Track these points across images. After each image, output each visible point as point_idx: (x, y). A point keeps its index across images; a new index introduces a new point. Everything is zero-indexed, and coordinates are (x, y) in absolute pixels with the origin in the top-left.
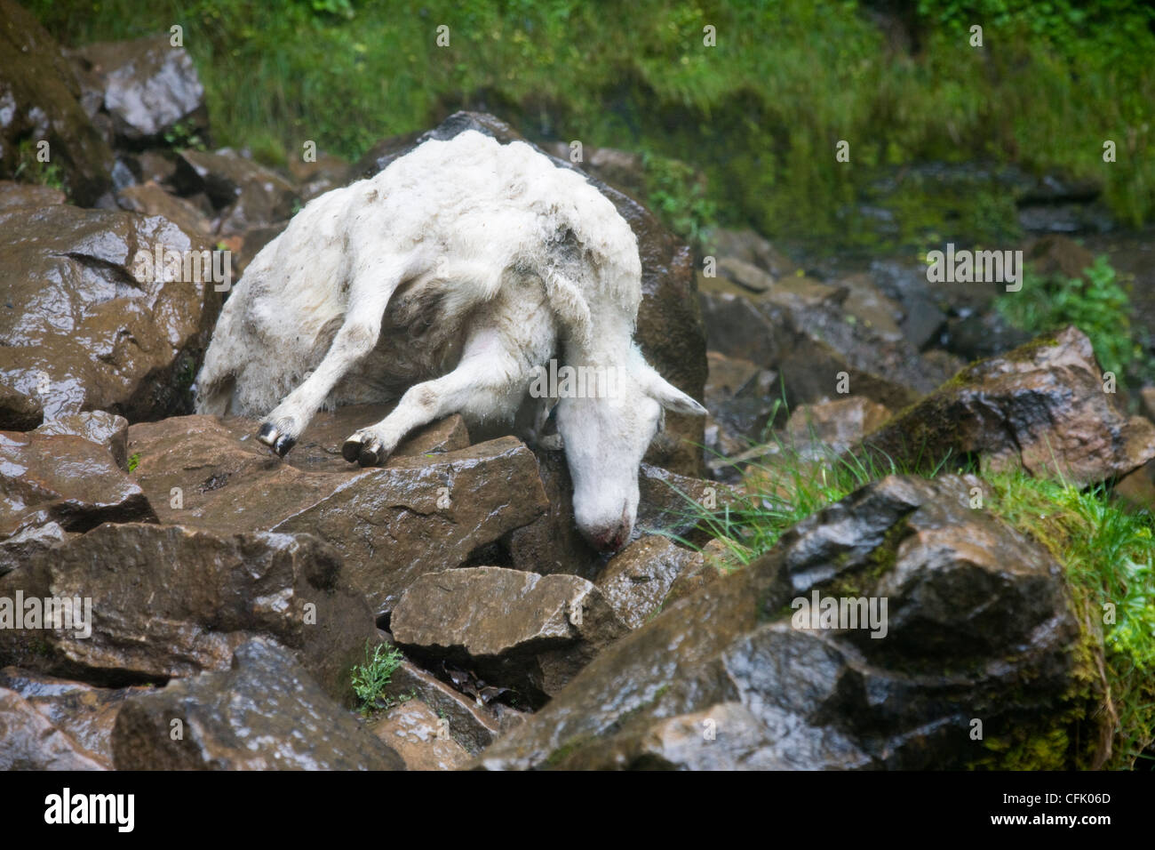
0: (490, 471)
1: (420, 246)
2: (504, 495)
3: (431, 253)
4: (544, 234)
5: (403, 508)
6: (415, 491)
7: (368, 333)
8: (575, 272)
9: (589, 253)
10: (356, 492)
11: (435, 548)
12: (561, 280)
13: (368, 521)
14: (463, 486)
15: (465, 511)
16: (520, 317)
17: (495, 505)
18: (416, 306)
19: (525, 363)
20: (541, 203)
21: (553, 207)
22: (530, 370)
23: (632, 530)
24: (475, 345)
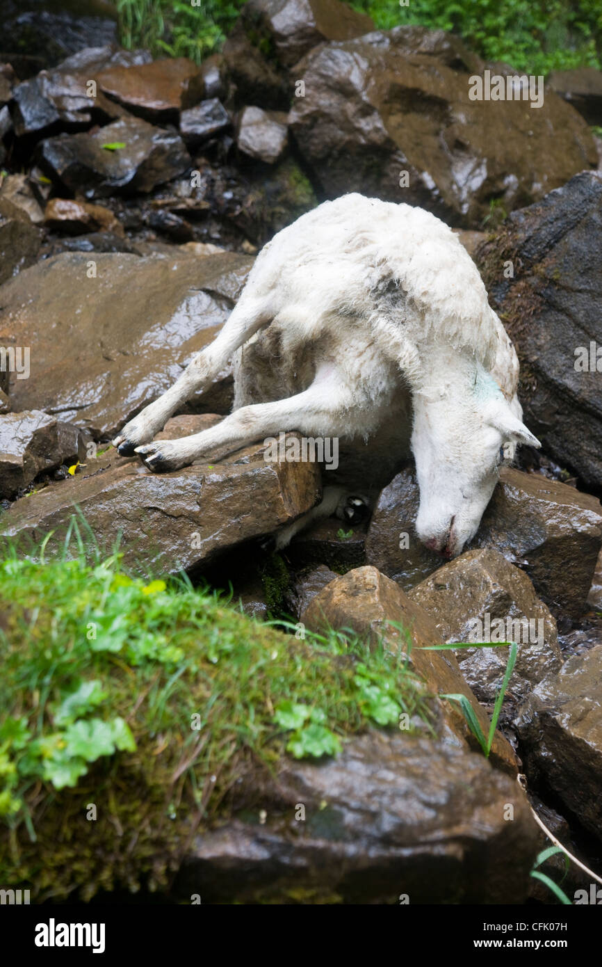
0: (235, 485)
1: (273, 292)
2: (246, 507)
3: (280, 297)
4: (368, 283)
5: (156, 509)
6: (169, 496)
7: (208, 363)
8: (399, 316)
9: (412, 301)
10: (119, 493)
11: (180, 545)
12: (382, 323)
13: (124, 517)
14: (211, 496)
15: (210, 517)
16: (351, 354)
17: (237, 514)
18: (267, 342)
19: (359, 393)
20: (372, 256)
21: (384, 261)
22: (363, 399)
23: (461, 542)
24: (319, 376)
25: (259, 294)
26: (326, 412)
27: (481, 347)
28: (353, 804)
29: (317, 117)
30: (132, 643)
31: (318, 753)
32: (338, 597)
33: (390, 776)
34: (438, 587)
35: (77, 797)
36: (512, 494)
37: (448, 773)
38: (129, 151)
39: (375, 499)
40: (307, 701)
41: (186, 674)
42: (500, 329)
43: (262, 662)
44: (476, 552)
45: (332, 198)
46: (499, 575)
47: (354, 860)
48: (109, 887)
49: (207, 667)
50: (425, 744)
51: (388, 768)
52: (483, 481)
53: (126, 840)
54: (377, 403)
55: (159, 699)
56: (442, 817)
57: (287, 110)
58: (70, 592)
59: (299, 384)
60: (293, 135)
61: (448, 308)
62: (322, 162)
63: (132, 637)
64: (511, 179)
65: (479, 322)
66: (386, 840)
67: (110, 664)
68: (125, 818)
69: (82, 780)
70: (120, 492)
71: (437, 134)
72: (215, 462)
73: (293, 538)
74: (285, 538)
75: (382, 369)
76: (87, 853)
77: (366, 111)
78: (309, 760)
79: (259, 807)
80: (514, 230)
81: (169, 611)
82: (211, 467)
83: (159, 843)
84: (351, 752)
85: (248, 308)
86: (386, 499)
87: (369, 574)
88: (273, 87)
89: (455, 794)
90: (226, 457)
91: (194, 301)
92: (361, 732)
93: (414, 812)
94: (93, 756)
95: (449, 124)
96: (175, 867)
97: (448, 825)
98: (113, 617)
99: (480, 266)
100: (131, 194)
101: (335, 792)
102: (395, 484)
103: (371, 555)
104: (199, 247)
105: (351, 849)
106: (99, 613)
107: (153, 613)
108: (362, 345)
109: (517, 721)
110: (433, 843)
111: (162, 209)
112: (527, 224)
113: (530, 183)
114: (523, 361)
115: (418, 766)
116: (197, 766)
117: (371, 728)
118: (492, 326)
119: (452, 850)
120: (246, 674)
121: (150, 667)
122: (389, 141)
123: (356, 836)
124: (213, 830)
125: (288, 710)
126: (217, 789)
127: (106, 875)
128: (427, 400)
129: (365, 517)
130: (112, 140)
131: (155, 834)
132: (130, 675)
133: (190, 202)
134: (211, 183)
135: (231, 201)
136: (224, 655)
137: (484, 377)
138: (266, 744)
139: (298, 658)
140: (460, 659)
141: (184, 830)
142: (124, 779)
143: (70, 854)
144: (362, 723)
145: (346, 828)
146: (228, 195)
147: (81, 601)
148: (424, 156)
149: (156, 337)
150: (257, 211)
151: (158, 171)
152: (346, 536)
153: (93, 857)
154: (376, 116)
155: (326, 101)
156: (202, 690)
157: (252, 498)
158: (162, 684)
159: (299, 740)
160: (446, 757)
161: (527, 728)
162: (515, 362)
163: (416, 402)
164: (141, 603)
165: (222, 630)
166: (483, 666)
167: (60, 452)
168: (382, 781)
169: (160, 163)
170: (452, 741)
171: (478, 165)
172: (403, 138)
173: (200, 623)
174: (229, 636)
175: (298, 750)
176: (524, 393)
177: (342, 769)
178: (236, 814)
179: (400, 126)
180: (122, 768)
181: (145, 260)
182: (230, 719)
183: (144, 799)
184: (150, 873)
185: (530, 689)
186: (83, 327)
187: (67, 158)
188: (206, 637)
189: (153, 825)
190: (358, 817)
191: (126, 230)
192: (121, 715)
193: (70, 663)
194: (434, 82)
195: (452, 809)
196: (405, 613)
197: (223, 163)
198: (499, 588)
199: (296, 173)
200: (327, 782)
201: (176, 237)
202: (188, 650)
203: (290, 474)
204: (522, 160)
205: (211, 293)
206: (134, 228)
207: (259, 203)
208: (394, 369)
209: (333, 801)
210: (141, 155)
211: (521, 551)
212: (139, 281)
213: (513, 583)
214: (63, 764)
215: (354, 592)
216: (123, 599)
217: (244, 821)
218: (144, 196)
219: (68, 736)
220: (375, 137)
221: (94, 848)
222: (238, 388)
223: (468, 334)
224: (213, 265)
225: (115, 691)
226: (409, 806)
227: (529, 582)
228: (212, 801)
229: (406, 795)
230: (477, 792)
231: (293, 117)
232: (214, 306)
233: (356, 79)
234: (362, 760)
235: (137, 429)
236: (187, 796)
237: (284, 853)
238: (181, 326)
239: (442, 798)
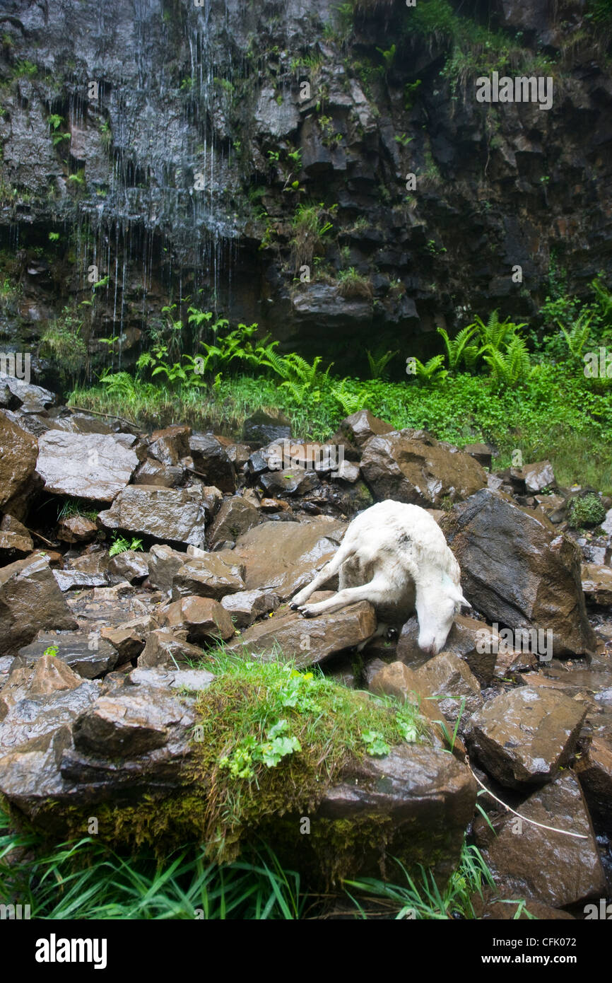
0: (340, 624)
1: (356, 541)
2: (345, 634)
3: (359, 543)
4: (396, 537)
6: (312, 628)
8: (410, 551)
9: (415, 545)
12: (402, 554)
14: (330, 629)
15: (329, 638)
16: (389, 567)
17: (341, 637)
18: (353, 562)
19: (393, 584)
20: (397, 526)
21: (402, 528)
22: (395, 586)
23: (438, 649)
24: (376, 576)
25: (349, 542)
26: (379, 592)
27: (445, 564)
28: (396, 777)
29: (371, 464)
30: (300, 703)
31: (380, 753)
32: (386, 676)
33: (412, 764)
34: (428, 669)
35: (277, 770)
36: (460, 627)
37: (438, 762)
38: (295, 479)
39: (400, 629)
40: (375, 729)
41: (323, 717)
42: (452, 555)
43: (355, 712)
44: (444, 653)
45: (380, 502)
46: (455, 664)
47: (397, 801)
48: (291, 811)
49: (332, 714)
50: (427, 749)
51: (411, 760)
52: (447, 622)
53: (298, 791)
54: (401, 588)
55: (311, 728)
56: (435, 783)
57: (359, 462)
58: (274, 679)
59: (367, 580)
60: (361, 471)
61: (430, 548)
62: (374, 482)
63: (300, 700)
64: (452, 488)
65: (443, 554)
66: (411, 793)
67: (291, 712)
68: (297, 781)
69: (279, 764)
70: (291, 626)
71: (421, 470)
72: (331, 613)
73: (365, 646)
74: (362, 647)
75: (402, 573)
76: (281, 795)
77: (392, 462)
78: (377, 756)
79: (355, 777)
80: (455, 512)
81: (316, 689)
82: (330, 616)
83: (311, 792)
84: (395, 753)
85: (345, 547)
86: (405, 629)
87: (399, 665)
88: (353, 453)
89: (441, 772)
90: (336, 611)
91: (322, 542)
92: (398, 744)
93: (423, 781)
94: (284, 754)
95: (426, 467)
96: (319, 803)
97: (438, 787)
98: (292, 692)
99: (442, 527)
100: (295, 496)
101: (388, 771)
102: (409, 623)
103: (399, 655)
104: (323, 517)
105: (396, 797)
106: (286, 689)
107: (308, 689)
108: (394, 563)
109: (464, 731)
110: (431, 795)
111: (307, 501)
112: (461, 509)
113: (460, 490)
114: (462, 567)
115: (425, 759)
116: (327, 758)
117: (403, 742)
118: (449, 555)
119: (439, 797)
120: (348, 718)
121: (307, 714)
122: (401, 473)
123: (398, 791)
124: (335, 787)
125: (367, 733)
126: (337, 769)
127: (289, 806)
128: (422, 587)
129: (396, 637)
130: (288, 474)
131: (310, 788)
132: (299, 717)
133: (320, 498)
134: (328, 490)
135: (336, 498)
136: (339, 709)
137: (446, 576)
138: (358, 749)
139: (371, 709)
140: (439, 701)
141: (322, 787)
142: (297, 763)
143: (274, 796)
144: (399, 739)
145: (393, 787)
146: (335, 495)
147: (278, 684)
148: (416, 479)
149: (306, 557)
150: (347, 502)
151: (307, 486)
152: (388, 646)
153: (283, 798)
154: (396, 463)
155: (375, 458)
156: (330, 725)
157: (348, 630)
158: (313, 721)
159: (372, 747)
160: (436, 755)
161: (469, 734)
162: (459, 569)
163: (417, 588)
164: (303, 684)
165: (338, 697)
166: (449, 705)
167: (266, 607)
168: (409, 766)
169: (307, 483)
170: (438, 743)
171: (438, 483)
172: (407, 472)
173: (328, 694)
174: (341, 700)
175: (372, 752)
176: (463, 582)
177: (391, 760)
178: (345, 780)
179: (405, 467)
180: (296, 758)
181: (302, 524)
182: (342, 737)
183: (305, 773)
184: (308, 805)
185: (469, 716)
186: (276, 553)
187: (270, 482)
188: (331, 700)
189: (309, 784)
190: (398, 782)
191: (293, 510)
192: (296, 736)
193: (274, 712)
194: (419, 450)
195: (440, 779)
196: (415, 684)
197: (333, 483)
198: (455, 670)
199: (363, 486)
200: (384, 766)
201: (313, 513)
202: (324, 707)
203: (364, 619)
204: (456, 480)
205: (329, 539)
206: (296, 509)
207: (348, 498)
208: (408, 574)
209: (387, 775)
210: (300, 480)
211: (464, 653)
212: (299, 533)
213: (461, 667)
214: (271, 756)
215: (392, 673)
216: (296, 683)
217: (348, 783)
218: (301, 496)
219: (273, 744)
220: (396, 472)
221: (284, 793)
222: (341, 580)
223: (439, 559)
224: (330, 527)
225: (293, 724)
226: (421, 778)
227: (468, 666)
228: (334, 774)
229: (419, 773)
230: (450, 771)
231: (362, 464)
232: (330, 544)
233: (387, 450)
234: (400, 757)
235: (298, 599)
236: (323, 772)
237: (366, 799)
238: (316, 553)
239: (435, 774)
